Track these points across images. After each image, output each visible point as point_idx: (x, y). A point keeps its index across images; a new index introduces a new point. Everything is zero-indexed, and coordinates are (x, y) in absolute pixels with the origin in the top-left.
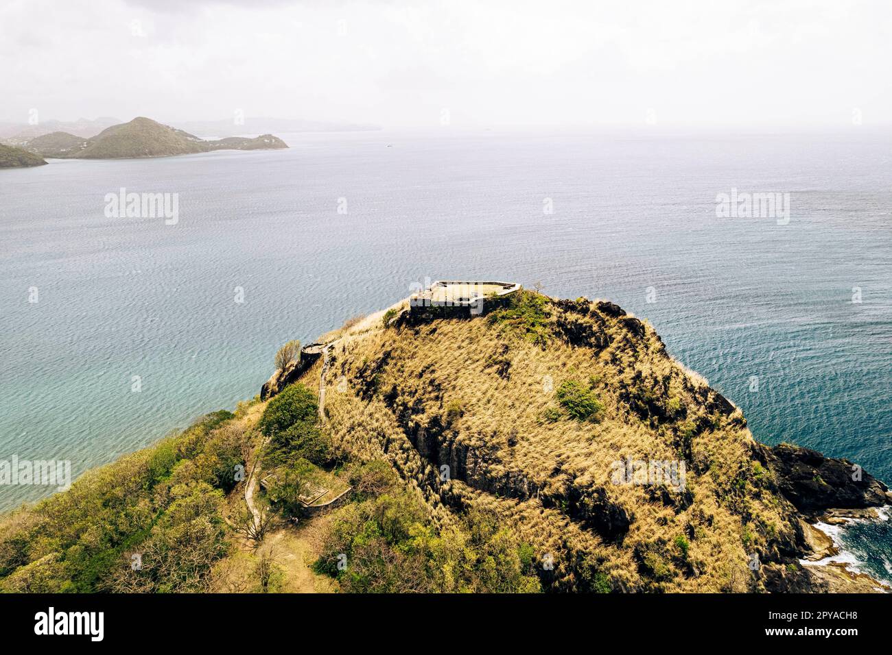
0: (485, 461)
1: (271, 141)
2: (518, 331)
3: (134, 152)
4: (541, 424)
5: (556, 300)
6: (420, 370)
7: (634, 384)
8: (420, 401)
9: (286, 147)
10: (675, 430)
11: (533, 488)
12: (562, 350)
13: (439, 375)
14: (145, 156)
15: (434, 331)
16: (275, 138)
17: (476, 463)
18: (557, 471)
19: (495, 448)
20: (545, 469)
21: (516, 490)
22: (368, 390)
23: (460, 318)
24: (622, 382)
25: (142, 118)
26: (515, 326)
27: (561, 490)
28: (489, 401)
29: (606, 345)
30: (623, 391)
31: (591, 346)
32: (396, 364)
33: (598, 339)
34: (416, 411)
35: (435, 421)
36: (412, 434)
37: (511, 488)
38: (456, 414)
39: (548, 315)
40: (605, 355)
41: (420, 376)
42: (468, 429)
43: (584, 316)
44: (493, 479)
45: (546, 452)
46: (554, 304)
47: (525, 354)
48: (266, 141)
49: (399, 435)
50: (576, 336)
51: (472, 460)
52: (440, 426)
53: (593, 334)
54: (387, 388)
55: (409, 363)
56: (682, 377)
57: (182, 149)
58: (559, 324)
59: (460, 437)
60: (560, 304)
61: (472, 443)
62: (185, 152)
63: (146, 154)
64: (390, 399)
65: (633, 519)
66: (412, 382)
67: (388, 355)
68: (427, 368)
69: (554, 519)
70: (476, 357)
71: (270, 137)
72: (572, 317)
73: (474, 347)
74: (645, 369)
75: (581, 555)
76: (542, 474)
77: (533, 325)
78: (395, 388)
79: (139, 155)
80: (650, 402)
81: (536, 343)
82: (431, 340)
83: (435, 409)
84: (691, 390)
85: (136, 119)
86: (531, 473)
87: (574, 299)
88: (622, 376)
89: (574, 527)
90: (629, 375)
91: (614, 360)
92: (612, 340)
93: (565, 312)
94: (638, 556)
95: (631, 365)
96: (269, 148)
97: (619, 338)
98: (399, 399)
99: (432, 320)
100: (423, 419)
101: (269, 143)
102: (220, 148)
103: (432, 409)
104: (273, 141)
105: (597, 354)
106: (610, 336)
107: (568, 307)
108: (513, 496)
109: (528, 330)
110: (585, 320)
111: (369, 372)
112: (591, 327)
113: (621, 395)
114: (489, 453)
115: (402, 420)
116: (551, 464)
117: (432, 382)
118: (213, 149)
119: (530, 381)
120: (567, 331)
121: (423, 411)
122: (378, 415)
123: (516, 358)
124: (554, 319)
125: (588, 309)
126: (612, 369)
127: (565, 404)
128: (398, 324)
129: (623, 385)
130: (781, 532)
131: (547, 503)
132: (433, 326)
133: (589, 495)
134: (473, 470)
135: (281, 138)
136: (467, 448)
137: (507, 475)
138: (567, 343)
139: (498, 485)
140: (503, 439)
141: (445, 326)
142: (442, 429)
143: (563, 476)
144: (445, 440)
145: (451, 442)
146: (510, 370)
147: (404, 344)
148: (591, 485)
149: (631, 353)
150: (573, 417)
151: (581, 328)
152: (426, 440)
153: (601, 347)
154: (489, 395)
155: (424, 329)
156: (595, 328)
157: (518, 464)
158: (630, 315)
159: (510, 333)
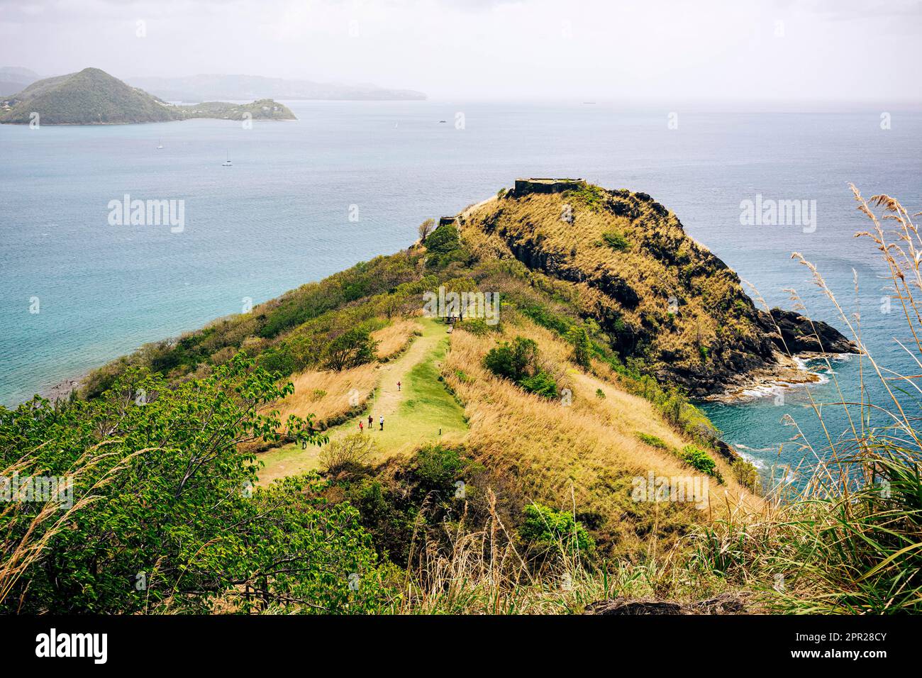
0: (557, 262)
1: (273, 109)
2: (581, 203)
3: (82, 116)
4: (591, 247)
5: (608, 190)
6: (521, 218)
7: (654, 238)
8: (521, 233)
9: (292, 117)
10: (680, 269)
11: (584, 278)
12: (609, 216)
13: (533, 220)
14: (97, 123)
15: (529, 199)
16: (278, 105)
17: (552, 263)
18: (598, 269)
19: (564, 256)
20: (592, 268)
21: (574, 277)
22: (489, 229)
23: (545, 193)
24: (646, 236)
25: (94, 69)
26: (579, 200)
27: (600, 277)
28: (561, 234)
29: (638, 215)
30: (646, 241)
31: (628, 216)
32: (506, 217)
33: (633, 212)
34: (518, 238)
35: (529, 242)
36: (515, 251)
37: (571, 276)
38: (541, 238)
39: (603, 197)
40: (637, 221)
41: (521, 221)
42: (548, 245)
43: (625, 199)
44: (562, 271)
45: (592, 260)
46: (606, 192)
47: (585, 214)
48: (265, 108)
49: (508, 251)
50: (619, 210)
51: (550, 261)
52: (533, 245)
53: (630, 209)
54: (501, 228)
55: (514, 216)
56: (690, 242)
57: (148, 116)
58: (608, 202)
59: (544, 249)
60: (610, 192)
61: (551, 252)
62: (151, 119)
63: (98, 120)
64: (503, 233)
65: (641, 299)
66: (516, 224)
67: (501, 212)
68: (525, 218)
69: (594, 293)
70: (554, 213)
71: (270, 102)
72: (616, 199)
73: (553, 208)
74: (662, 232)
75: (608, 309)
76: (590, 270)
77: (591, 201)
78: (505, 228)
79: (89, 122)
80: (663, 249)
81: (593, 210)
82: (527, 204)
83: (529, 237)
84: (696, 250)
85: (86, 71)
86: (583, 269)
87: (619, 189)
88: (646, 233)
89: (605, 297)
90: (650, 233)
91: (642, 225)
92: (642, 213)
93: (613, 196)
94: (642, 316)
95: (653, 228)
96: (270, 118)
97: (646, 213)
98: (508, 234)
99: (528, 194)
100: (522, 242)
101: (269, 111)
102: (197, 116)
103: (528, 236)
104: (276, 108)
105: (631, 221)
106: (642, 212)
107: (615, 193)
108: (572, 281)
109: (588, 204)
110: (626, 201)
111: (490, 220)
112: (629, 205)
113: (644, 243)
114: (560, 258)
115: (509, 244)
116: (595, 265)
117: (528, 224)
118: (187, 117)
119: (586, 227)
120: (613, 207)
121: (522, 238)
122: (495, 241)
123: (578, 216)
124: (605, 199)
125: (628, 196)
126: (640, 229)
127: (606, 240)
128: (507, 196)
129: (646, 238)
130: (747, 336)
131: (591, 284)
132: (529, 196)
133: (616, 280)
134: (550, 267)
135: (286, 106)
136: (547, 254)
137: (569, 270)
138: (612, 214)
139: (564, 274)
140: (568, 252)
141: (535, 197)
142: (533, 246)
143: (601, 271)
144: (535, 252)
145: (539, 252)
146: (574, 221)
147: (511, 206)
148: (618, 276)
149: (654, 222)
150: (610, 247)
151: (622, 205)
152: (524, 253)
153: (634, 218)
154: (561, 231)
155: (523, 199)
156: (632, 205)
157: (576, 264)
158: (655, 201)
159: (575, 203)
